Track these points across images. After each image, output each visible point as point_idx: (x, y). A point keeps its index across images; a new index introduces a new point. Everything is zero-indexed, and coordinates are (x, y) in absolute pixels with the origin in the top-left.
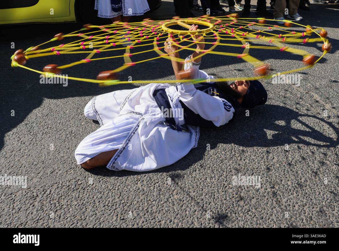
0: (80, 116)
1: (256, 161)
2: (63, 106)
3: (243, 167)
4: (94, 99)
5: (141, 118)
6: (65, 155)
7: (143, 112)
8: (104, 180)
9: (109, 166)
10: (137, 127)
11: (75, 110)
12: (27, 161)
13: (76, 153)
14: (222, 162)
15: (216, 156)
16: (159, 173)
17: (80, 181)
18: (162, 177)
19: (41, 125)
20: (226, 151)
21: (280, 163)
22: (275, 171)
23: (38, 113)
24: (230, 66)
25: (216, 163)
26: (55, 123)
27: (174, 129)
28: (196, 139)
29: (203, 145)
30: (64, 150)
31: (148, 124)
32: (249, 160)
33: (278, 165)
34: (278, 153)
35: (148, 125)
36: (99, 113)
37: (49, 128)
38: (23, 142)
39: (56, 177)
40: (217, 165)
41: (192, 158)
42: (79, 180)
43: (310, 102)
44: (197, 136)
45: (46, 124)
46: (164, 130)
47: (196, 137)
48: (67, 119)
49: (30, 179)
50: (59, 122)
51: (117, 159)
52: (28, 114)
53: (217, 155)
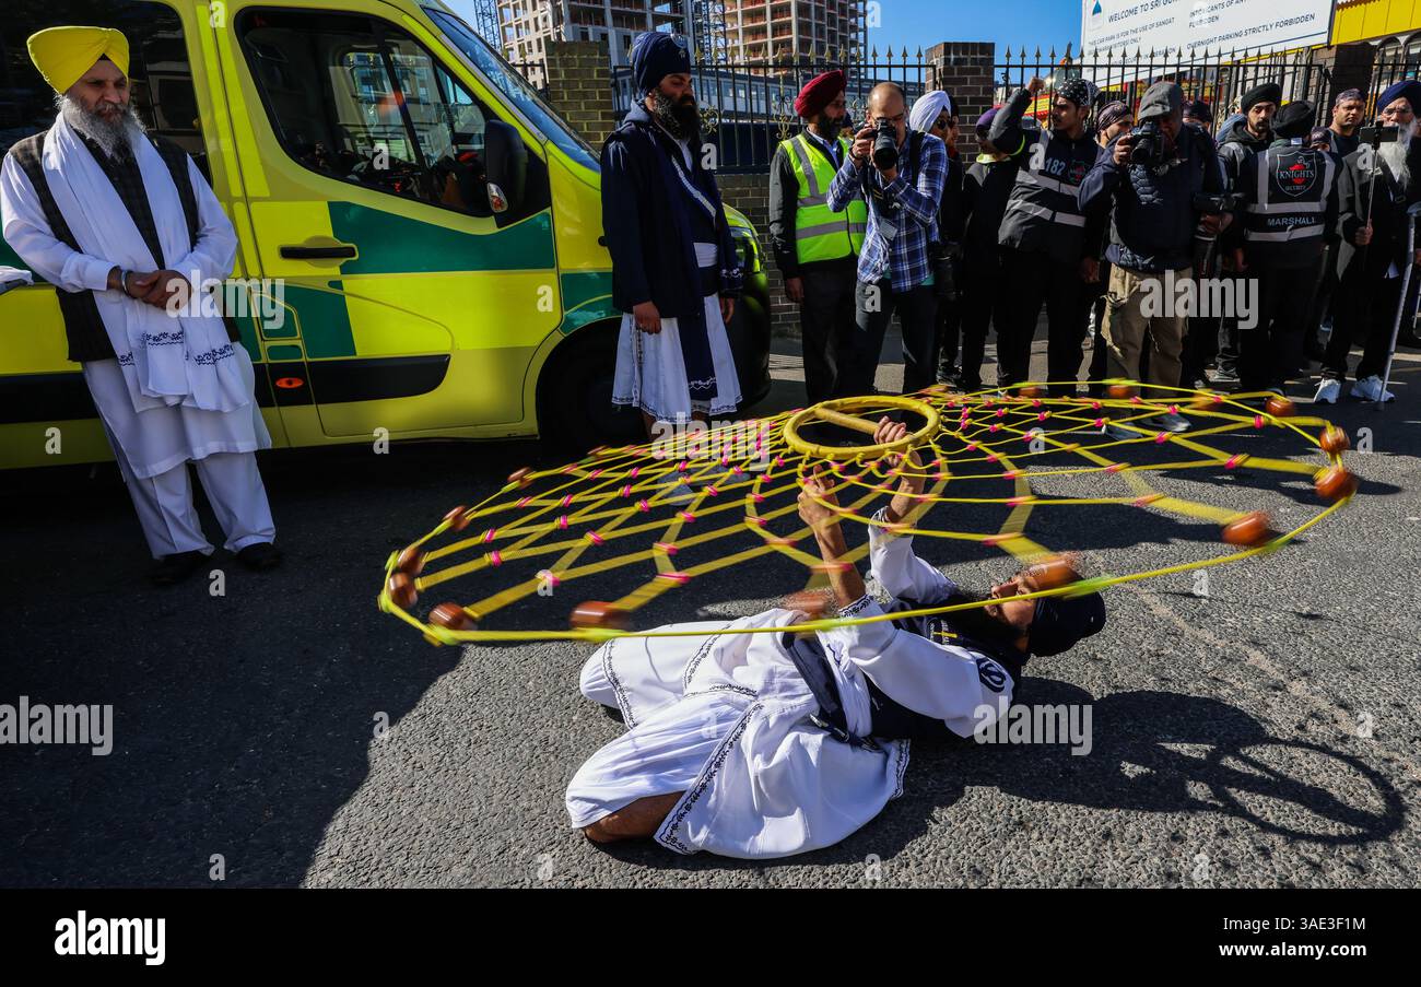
0: (566, 697)
1: (1088, 843)
2: (517, 668)
3: (1050, 862)
4: (609, 645)
5: (754, 704)
6: (533, 804)
7: (757, 685)
8: (646, 880)
9: (661, 835)
10: (739, 730)
11: (551, 682)
12: (433, 817)
13: (569, 795)
14: (985, 843)
15: (963, 825)
16: (799, 867)
17: (579, 878)
18: (811, 879)
19: (463, 718)
20: (992, 812)
21: (1163, 855)
22: (1149, 877)
23: (451, 687)
24: (983, 564)
25: (966, 847)
26: (499, 715)
27: (840, 740)
28: (898, 771)
29: (922, 790)
30: (530, 791)
31: (772, 721)
32: (1066, 842)
33: (1156, 860)
34: (1153, 824)
35: (774, 725)
36: (623, 685)
37: (484, 729)
38: (418, 765)
39: (514, 866)
40: (969, 852)
41: (894, 827)
42: (576, 876)
43: (1238, 675)
44: (902, 763)
45: (475, 717)
46: (814, 741)
47: (899, 765)
48: (532, 705)
49: (444, 867)
50: (510, 711)
51: (683, 815)
52: (426, 688)
53: (967, 822)
